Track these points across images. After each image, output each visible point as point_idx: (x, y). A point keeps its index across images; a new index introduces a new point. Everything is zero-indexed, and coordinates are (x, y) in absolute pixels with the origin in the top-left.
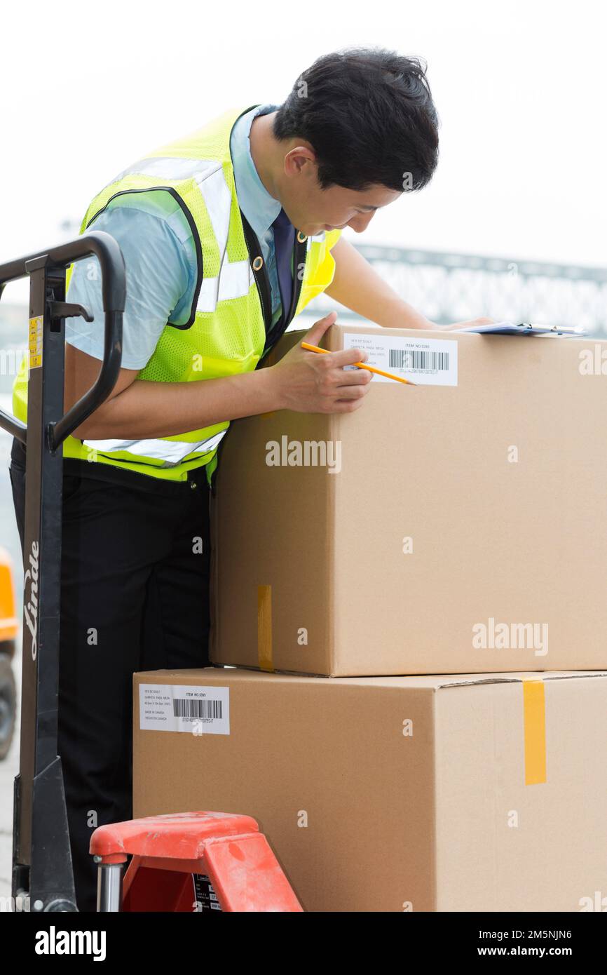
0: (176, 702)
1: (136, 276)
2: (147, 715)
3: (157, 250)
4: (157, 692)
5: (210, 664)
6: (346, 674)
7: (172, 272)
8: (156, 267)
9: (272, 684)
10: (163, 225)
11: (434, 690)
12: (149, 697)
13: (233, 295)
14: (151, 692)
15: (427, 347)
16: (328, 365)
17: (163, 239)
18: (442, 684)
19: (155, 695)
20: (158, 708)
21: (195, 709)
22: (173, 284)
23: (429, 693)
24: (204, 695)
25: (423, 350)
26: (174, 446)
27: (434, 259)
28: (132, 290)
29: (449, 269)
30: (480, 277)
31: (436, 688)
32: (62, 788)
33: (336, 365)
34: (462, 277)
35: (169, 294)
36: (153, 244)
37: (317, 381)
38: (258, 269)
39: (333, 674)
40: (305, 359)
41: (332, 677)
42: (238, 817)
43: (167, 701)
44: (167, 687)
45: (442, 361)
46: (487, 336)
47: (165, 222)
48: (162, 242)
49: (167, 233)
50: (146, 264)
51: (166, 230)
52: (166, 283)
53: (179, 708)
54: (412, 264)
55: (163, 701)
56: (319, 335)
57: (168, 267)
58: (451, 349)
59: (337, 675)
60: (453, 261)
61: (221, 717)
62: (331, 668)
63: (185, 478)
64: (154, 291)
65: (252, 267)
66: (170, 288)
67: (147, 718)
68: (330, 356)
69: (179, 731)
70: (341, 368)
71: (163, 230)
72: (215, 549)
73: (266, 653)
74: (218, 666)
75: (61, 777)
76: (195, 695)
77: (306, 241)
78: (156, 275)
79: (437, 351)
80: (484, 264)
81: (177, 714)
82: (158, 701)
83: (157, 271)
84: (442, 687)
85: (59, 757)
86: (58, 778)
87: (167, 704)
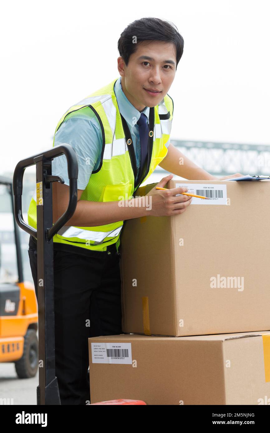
0: (108, 350)
1: (79, 146)
2: (96, 357)
3: (87, 133)
4: (99, 346)
5: (122, 333)
6: (183, 335)
7: (95, 143)
8: (87, 141)
9: (150, 341)
10: (90, 123)
11: (222, 341)
12: (95, 349)
13: (119, 154)
14: (96, 346)
15: (213, 188)
16: (169, 195)
17: (90, 128)
18: (226, 338)
19: (98, 348)
20: (101, 353)
21: (116, 353)
22: (96, 149)
23: (220, 342)
24: (120, 347)
25: (211, 189)
26: (98, 234)
27: (218, 146)
28: (78, 152)
29: (225, 150)
30: (239, 153)
31: (223, 340)
32: (58, 391)
33: (172, 195)
34: (230, 153)
35: (94, 153)
36: (86, 132)
37: (164, 202)
38: (129, 144)
39: (177, 335)
40: (158, 192)
41: (177, 337)
42: (137, 401)
43: (104, 350)
44: (104, 343)
45: (220, 194)
46: (239, 182)
47: (90, 121)
48: (90, 130)
49: (91, 126)
50: (83, 140)
51: (91, 125)
52: (93, 149)
53: (109, 353)
54: (208, 148)
55: (102, 350)
56: (164, 183)
57: (93, 141)
58: (223, 188)
59: (179, 336)
60: (226, 146)
61: (128, 357)
62: (176, 332)
63: (105, 250)
64: (88, 152)
65: (127, 143)
66: (94, 151)
67: (95, 358)
68: (170, 191)
69: (110, 363)
70: (174, 196)
71: (90, 125)
72: (123, 282)
73: (147, 326)
74: (126, 333)
75: (57, 386)
76: (116, 347)
77: (153, 137)
78: (88, 145)
79: (218, 190)
80: (240, 147)
81: (108, 356)
82: (100, 350)
83: (88, 142)
84: (226, 340)
85: (56, 377)
86: (56, 387)
87: (104, 351)
